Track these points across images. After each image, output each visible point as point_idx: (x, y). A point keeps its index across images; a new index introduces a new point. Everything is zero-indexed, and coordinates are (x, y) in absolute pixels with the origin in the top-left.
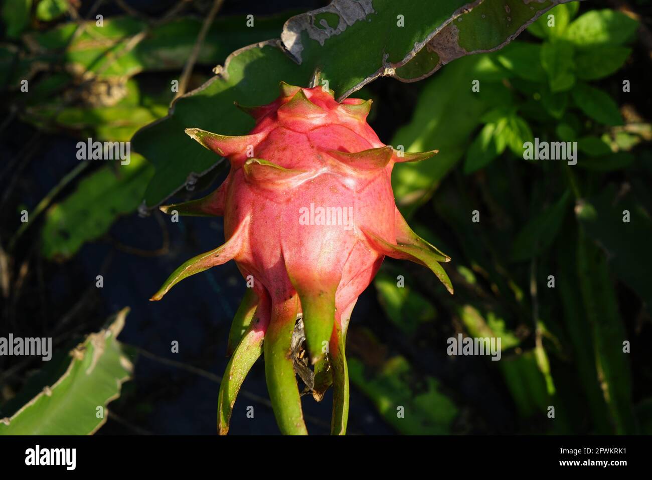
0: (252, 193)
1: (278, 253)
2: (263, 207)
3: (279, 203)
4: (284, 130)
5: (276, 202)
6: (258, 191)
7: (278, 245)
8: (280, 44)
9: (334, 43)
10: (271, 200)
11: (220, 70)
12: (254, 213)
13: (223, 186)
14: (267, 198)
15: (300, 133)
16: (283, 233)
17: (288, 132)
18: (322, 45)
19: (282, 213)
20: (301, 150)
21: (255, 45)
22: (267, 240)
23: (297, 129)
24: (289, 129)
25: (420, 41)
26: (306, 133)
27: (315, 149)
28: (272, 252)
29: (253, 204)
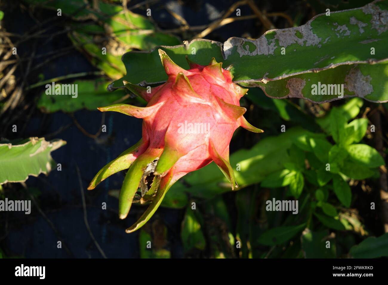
0: (171, 94)
1: (166, 125)
2: (172, 102)
3: (181, 105)
4: (202, 77)
5: (179, 104)
6: (174, 95)
7: (168, 122)
8: (222, 46)
9: (247, 59)
10: (178, 101)
11: (187, 43)
12: (166, 103)
13: (158, 88)
14: (176, 99)
15: (209, 83)
16: (174, 118)
17: (203, 79)
18: (241, 57)
19: (179, 109)
20: (205, 89)
21: (210, 41)
22: (165, 117)
23: (208, 80)
24: (204, 78)
25: (287, 74)
26: (211, 84)
27: (211, 93)
28: (163, 124)
29: (169, 99)
